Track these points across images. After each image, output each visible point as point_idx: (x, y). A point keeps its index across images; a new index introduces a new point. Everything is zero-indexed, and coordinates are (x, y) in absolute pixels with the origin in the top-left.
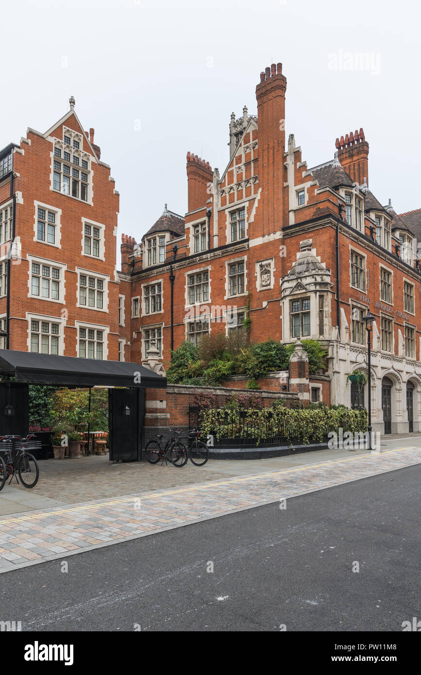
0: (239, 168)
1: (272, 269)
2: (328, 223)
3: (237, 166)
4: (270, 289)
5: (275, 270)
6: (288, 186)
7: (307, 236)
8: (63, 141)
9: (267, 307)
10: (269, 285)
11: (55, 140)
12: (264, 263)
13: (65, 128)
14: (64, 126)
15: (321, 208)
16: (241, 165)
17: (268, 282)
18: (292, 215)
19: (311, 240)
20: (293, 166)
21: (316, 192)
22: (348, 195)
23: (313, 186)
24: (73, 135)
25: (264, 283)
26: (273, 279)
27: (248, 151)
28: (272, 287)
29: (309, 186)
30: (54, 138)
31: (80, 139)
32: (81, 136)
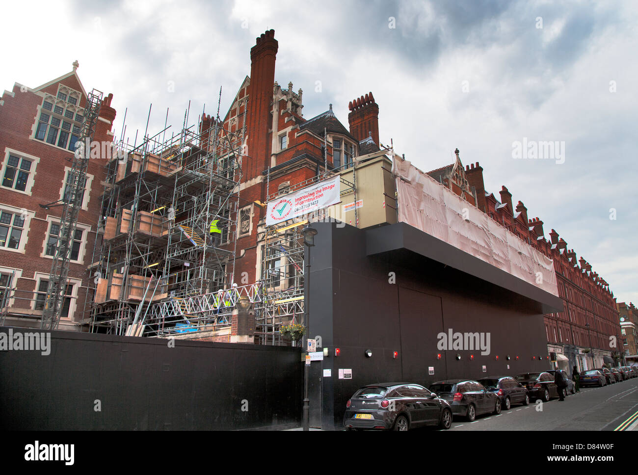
0: (234, 120)
1: (252, 215)
2: (305, 164)
3: (232, 119)
4: (249, 236)
5: (253, 215)
6: (272, 132)
7: (286, 179)
8: (56, 97)
9: (244, 256)
10: (248, 231)
11: (46, 95)
12: (244, 209)
13: (61, 86)
14: (60, 84)
15: (300, 150)
16: (236, 117)
17: (248, 229)
18: (273, 159)
19: (289, 182)
20: (277, 113)
21: (296, 135)
22: (337, 141)
23: (293, 131)
24: (70, 92)
25: (244, 231)
26: (251, 224)
27: (243, 104)
28: (250, 233)
29: (290, 130)
30: (45, 93)
31: (78, 97)
32: (79, 94)
